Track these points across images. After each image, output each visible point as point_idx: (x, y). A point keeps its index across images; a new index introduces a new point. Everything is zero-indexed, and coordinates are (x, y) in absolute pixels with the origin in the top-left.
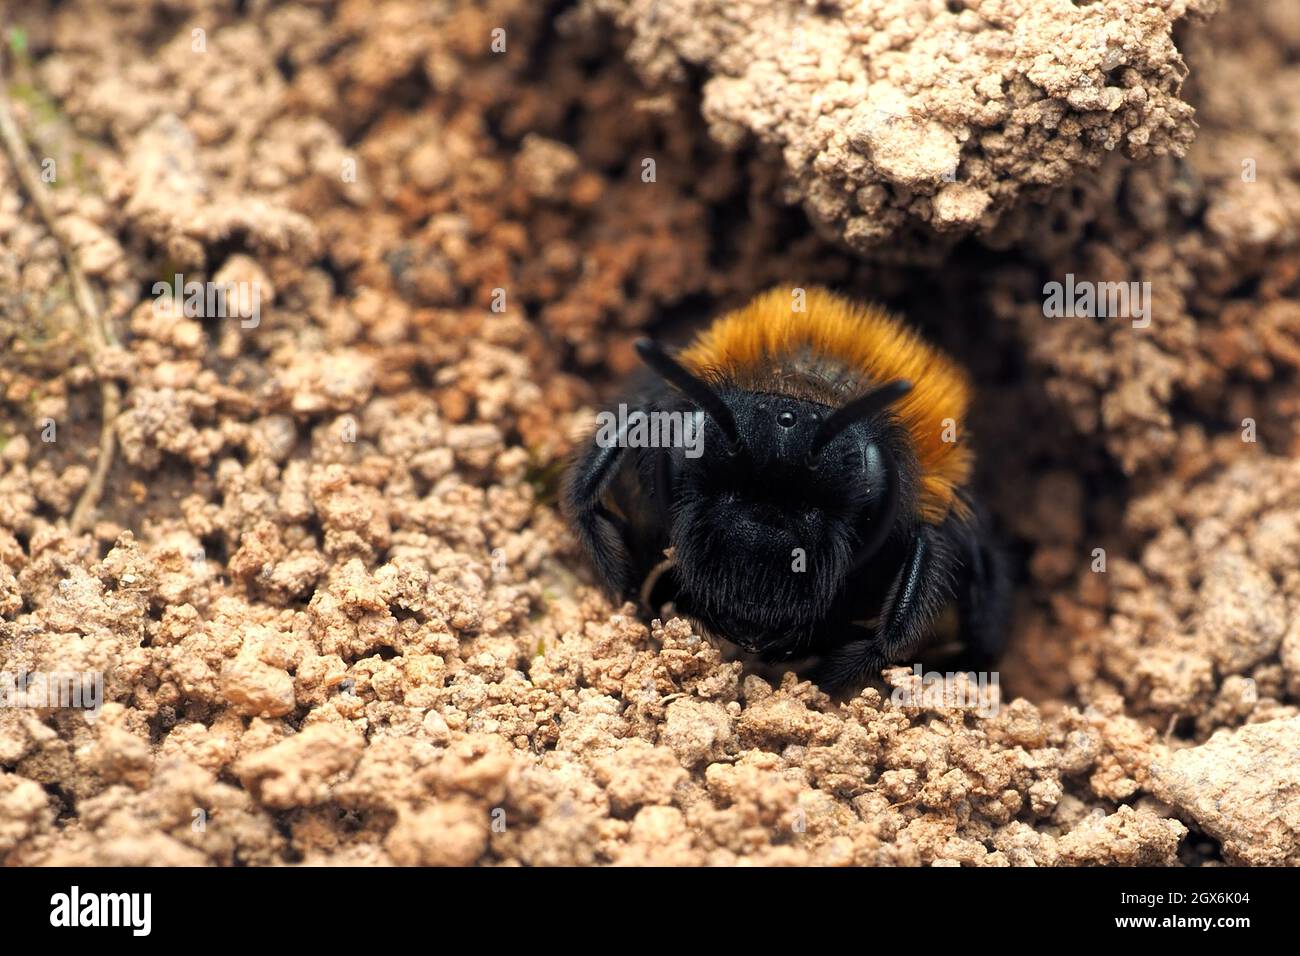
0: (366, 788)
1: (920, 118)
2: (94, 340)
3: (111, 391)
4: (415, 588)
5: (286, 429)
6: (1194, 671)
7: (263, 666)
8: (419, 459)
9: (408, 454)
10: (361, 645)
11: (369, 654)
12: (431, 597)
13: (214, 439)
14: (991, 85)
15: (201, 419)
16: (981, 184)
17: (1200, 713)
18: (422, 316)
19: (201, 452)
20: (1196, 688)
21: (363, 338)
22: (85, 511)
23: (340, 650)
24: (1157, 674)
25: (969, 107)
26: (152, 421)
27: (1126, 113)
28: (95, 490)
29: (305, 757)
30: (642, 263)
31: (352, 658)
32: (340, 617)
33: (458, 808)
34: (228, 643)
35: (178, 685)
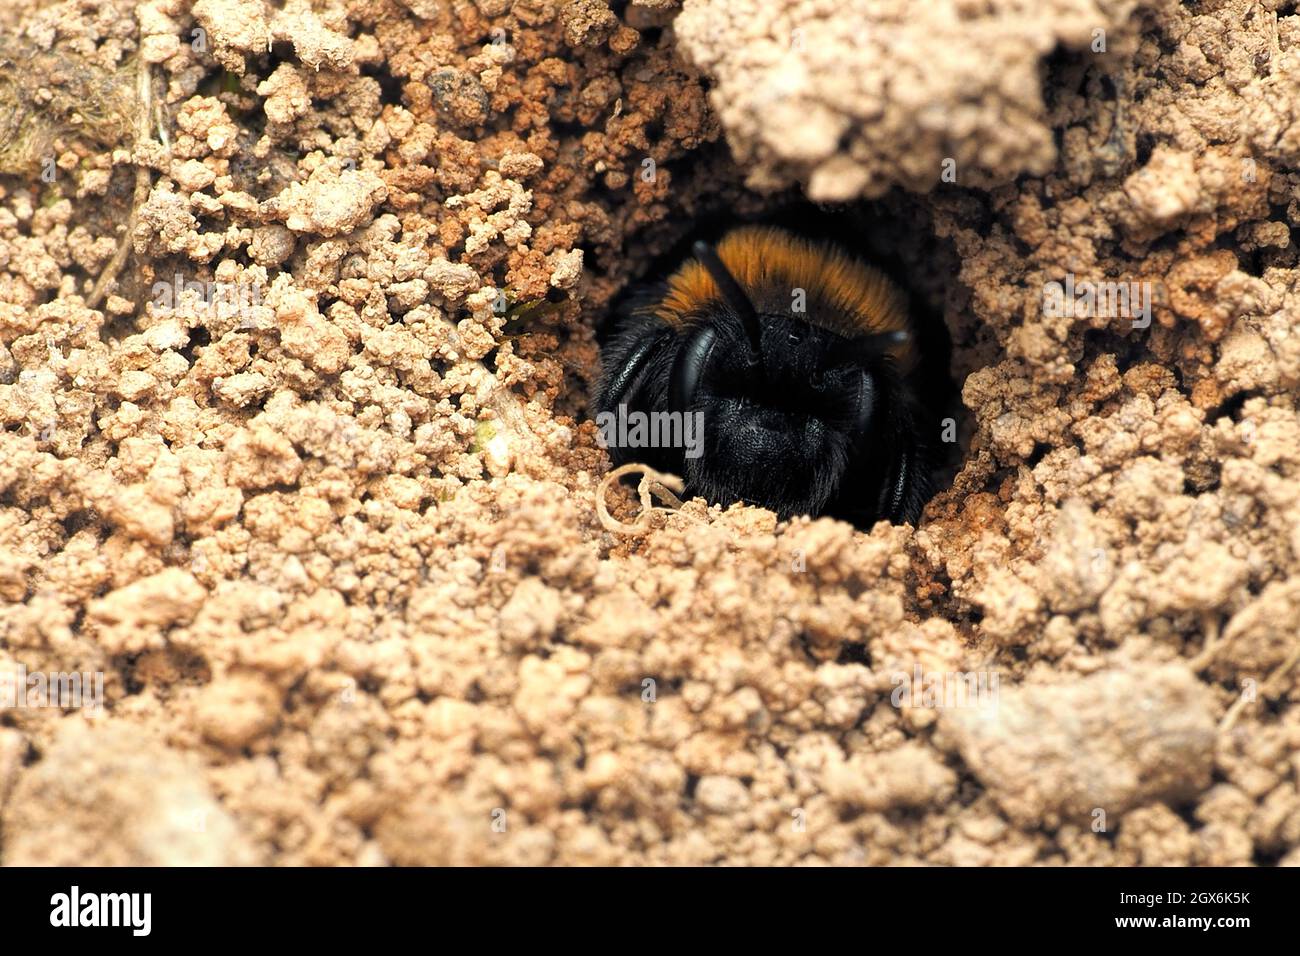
0: (194, 642)
1: (809, 100)
2: (142, 126)
3: (144, 178)
4: (319, 436)
5: (281, 242)
6: (1021, 610)
7: (146, 502)
8: (394, 288)
9: (385, 281)
10: (263, 480)
11: (268, 490)
12: (333, 446)
13: (215, 241)
14: (872, 81)
15: (207, 222)
16: (863, 163)
17: (1029, 643)
18: (448, 138)
19: (200, 252)
20: (1022, 624)
21: (388, 154)
22: (108, 281)
23: (240, 484)
24: (989, 606)
25: (847, 100)
26: (158, 221)
27: (980, 136)
28: (118, 262)
29: (145, 606)
30: (666, 108)
31: (251, 492)
32: (246, 454)
33: (255, 685)
34: (142, 463)
35: (81, 499)
